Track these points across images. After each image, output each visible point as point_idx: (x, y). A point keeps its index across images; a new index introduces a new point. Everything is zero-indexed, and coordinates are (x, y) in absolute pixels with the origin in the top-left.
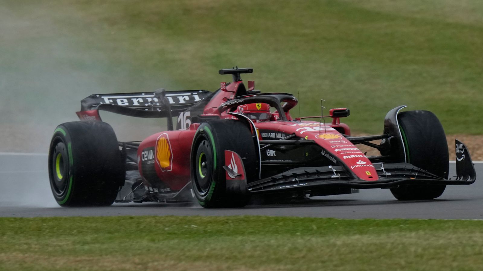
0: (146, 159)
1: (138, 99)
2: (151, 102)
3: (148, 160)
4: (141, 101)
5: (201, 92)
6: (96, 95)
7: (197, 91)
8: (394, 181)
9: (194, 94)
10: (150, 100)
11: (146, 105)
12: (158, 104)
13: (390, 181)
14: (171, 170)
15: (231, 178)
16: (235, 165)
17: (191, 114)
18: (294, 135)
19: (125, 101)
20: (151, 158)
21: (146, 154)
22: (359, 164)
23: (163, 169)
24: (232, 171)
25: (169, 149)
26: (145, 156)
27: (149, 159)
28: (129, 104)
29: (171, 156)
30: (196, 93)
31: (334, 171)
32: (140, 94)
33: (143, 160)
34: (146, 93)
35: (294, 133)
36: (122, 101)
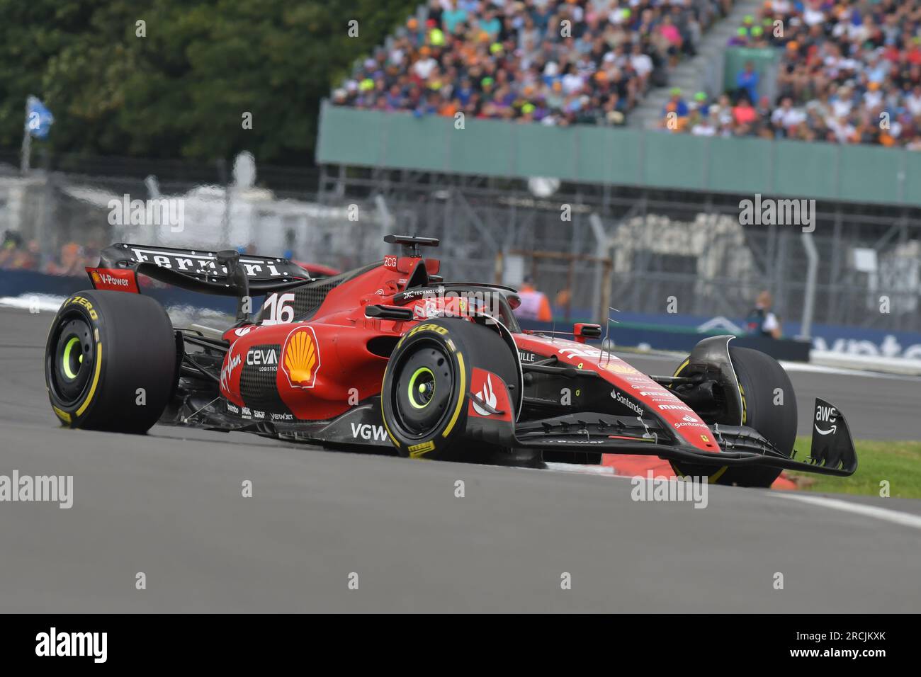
0: (259, 363)
1: (186, 260)
2: (205, 268)
3: (262, 365)
4: (190, 263)
5: (279, 261)
6: (123, 244)
7: (274, 259)
8: (743, 457)
9: (269, 263)
10: (203, 264)
11: (198, 271)
12: (215, 273)
13: (738, 457)
14: (313, 387)
15: (479, 414)
16: (492, 395)
17: (296, 298)
18: (553, 359)
19: (167, 260)
20: (271, 362)
21: (257, 355)
22: (687, 422)
23: (295, 383)
24: (483, 404)
25: (315, 351)
26: (255, 357)
27: (265, 362)
28: (172, 265)
29: (316, 364)
30: (272, 263)
31: (646, 426)
32: (189, 251)
33: (250, 363)
34: (198, 252)
35: (554, 356)
36: (161, 260)
